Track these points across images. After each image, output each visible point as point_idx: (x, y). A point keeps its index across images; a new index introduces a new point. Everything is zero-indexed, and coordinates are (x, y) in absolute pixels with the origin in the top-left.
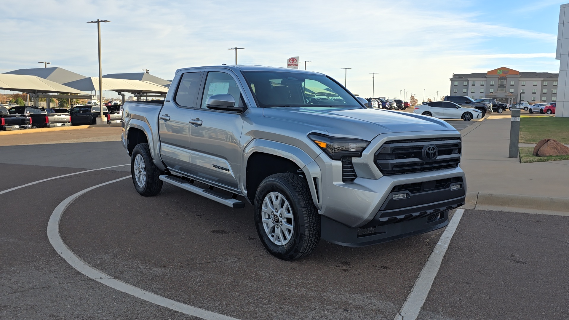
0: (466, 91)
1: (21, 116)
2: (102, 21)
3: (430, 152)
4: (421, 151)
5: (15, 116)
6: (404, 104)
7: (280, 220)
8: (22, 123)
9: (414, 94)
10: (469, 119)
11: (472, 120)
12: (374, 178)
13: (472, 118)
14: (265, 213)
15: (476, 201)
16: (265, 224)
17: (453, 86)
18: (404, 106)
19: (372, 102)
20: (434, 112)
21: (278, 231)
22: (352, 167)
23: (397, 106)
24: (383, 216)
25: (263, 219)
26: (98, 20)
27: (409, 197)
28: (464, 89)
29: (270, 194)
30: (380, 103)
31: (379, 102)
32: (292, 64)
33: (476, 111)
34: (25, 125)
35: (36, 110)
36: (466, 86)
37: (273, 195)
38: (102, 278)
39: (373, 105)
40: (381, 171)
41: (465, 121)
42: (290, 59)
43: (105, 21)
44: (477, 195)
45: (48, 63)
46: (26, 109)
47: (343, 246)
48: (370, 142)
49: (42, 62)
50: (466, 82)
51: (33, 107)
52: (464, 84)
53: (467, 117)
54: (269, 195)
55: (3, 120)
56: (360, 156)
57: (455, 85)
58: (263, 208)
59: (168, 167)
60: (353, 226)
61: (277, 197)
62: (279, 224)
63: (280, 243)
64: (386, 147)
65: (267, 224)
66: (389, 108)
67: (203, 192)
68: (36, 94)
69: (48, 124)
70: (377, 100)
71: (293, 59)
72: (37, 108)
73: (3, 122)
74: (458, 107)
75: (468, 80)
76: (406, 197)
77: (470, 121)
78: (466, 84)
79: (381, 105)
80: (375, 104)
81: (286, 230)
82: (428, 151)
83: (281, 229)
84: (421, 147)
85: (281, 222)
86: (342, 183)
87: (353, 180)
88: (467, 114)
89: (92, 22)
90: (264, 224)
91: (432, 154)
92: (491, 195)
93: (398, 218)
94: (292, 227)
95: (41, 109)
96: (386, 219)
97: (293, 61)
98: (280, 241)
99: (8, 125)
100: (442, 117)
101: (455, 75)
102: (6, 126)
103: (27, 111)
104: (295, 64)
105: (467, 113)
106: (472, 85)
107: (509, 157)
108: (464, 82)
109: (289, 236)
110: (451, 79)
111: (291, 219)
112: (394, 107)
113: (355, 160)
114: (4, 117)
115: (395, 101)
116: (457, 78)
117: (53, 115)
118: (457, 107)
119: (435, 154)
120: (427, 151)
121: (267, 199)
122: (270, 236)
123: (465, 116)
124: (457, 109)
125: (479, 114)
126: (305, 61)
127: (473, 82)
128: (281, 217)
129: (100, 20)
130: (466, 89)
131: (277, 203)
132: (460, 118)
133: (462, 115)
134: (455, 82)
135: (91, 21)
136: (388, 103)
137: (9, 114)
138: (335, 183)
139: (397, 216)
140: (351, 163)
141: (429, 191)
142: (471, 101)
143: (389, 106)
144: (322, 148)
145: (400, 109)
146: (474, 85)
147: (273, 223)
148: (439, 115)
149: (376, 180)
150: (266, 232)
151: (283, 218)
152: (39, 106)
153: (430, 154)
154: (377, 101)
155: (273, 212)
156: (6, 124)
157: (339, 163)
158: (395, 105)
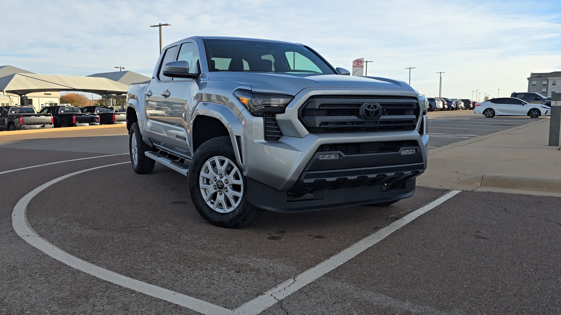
0: (545, 91)
1: (90, 114)
2: (163, 25)
3: (370, 110)
4: (359, 109)
5: (85, 114)
6: (473, 104)
7: (225, 186)
8: (91, 121)
9: (488, 95)
10: (536, 116)
11: (539, 117)
12: (298, 136)
13: (540, 115)
14: (204, 178)
15: (480, 183)
16: (203, 189)
17: (530, 86)
18: (472, 106)
19: (436, 102)
20: (497, 109)
21: (220, 198)
22: (276, 124)
23: (464, 106)
24: (307, 177)
25: (200, 184)
26: (160, 24)
27: (342, 158)
28: (543, 89)
29: (214, 158)
30: (446, 103)
31: (445, 101)
32: (357, 65)
33: (545, 108)
34: (94, 123)
35: (105, 109)
36: (546, 86)
37: (218, 160)
38: (28, 236)
39: (437, 104)
40: (308, 128)
41: (532, 118)
42: (355, 61)
43: (166, 25)
44: (482, 177)
45: (123, 68)
46: (96, 108)
47: (270, 211)
48: (293, 97)
49: (118, 67)
50: (546, 82)
51: (102, 106)
52: (544, 84)
53: (534, 113)
54: (212, 159)
55: (74, 118)
56: (284, 112)
57: (533, 85)
58: (202, 173)
59: (153, 144)
60: (280, 189)
61: (222, 162)
62: (223, 191)
63: (223, 210)
64: (312, 102)
65: (205, 189)
66: (455, 108)
67: (170, 163)
68: (107, 95)
69: (114, 122)
70: (443, 99)
71: (358, 60)
72: (107, 108)
73: (74, 120)
74: (524, 103)
75: (548, 79)
76: (339, 158)
77: (537, 118)
78: (546, 84)
79: (446, 104)
80: (439, 104)
81: (232, 198)
82: (368, 109)
83: (226, 196)
84: (359, 105)
85: (226, 188)
86: (264, 141)
87: (278, 138)
88: (534, 111)
89: (155, 26)
90: (201, 190)
91: (372, 112)
92: (498, 177)
93: (328, 181)
94: (240, 195)
95: (110, 108)
96: (312, 180)
97: (358, 63)
98: (223, 209)
99: (79, 123)
100: (507, 113)
101: (533, 74)
102: (76, 124)
103: (97, 110)
104: (361, 66)
105: (534, 109)
106: (553, 84)
107: (549, 146)
108: (544, 82)
109: (235, 204)
110: (528, 79)
111: (240, 186)
112: (461, 106)
113: (279, 117)
114: (75, 116)
115: (463, 100)
116: (536, 77)
117: (119, 114)
118: (522, 104)
119: (377, 112)
120: (365, 109)
121: (208, 163)
122: (209, 203)
123: (531, 113)
124: (523, 105)
125: (547, 111)
126: (367, 61)
127: (554, 81)
128: (227, 183)
129: (161, 24)
130: (545, 89)
131: (222, 169)
132: (526, 115)
133: (528, 112)
134: (533, 82)
135: (153, 25)
136: (454, 102)
137: (80, 112)
138: (255, 141)
139: (325, 178)
140: (275, 120)
141: (372, 153)
142: (541, 98)
143: (455, 106)
144: (244, 105)
145: (468, 109)
146: (555, 84)
147: (215, 189)
148: (503, 112)
149: (301, 138)
150: (204, 198)
151: (229, 184)
152: (109, 106)
153: (371, 112)
154: (442, 101)
155: (215, 177)
156: (78, 122)
157: (261, 120)
158: (462, 104)
